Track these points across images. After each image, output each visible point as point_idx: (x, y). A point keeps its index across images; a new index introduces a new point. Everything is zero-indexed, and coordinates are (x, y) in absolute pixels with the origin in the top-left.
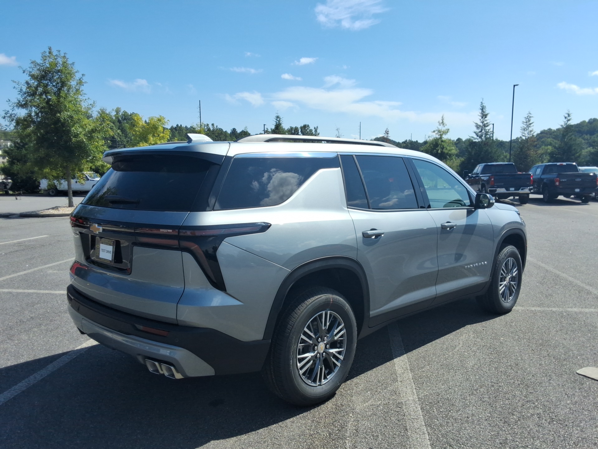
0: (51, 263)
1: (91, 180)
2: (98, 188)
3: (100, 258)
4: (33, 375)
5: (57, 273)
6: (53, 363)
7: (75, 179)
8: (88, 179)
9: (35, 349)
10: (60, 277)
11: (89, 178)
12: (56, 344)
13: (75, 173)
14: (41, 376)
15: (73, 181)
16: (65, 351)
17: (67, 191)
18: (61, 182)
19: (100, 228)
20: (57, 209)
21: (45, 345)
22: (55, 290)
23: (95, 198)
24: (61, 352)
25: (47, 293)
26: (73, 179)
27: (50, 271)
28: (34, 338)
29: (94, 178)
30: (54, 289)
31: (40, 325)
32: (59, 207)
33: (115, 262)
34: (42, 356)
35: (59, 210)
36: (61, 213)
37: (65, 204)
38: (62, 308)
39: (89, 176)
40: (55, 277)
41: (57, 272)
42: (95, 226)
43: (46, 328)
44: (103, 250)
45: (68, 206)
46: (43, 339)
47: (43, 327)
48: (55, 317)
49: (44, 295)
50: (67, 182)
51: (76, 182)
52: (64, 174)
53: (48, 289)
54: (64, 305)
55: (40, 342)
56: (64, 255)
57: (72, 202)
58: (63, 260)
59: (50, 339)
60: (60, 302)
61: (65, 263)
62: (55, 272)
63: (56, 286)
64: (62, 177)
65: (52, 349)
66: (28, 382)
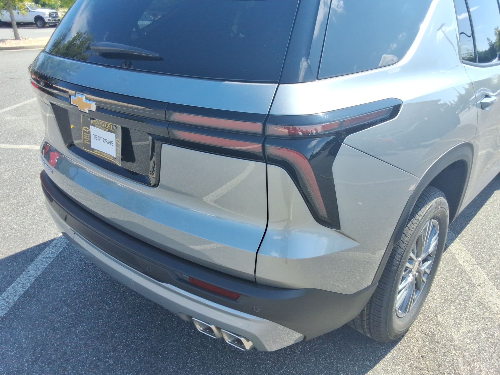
0: (8, 107)
1: (32, 11)
2: (63, 32)
3: (93, 150)
4: (12, 285)
5: (16, 120)
6: (35, 262)
7: (16, 10)
8: (30, 11)
9: (8, 237)
10: (20, 126)
11: (30, 9)
12: (32, 228)
13: (16, 4)
14: (23, 286)
15: (15, 12)
16: (47, 240)
17: (11, 22)
18: (3, 13)
19: (91, 105)
20: (4, 42)
21: (20, 230)
22: (18, 144)
23: (62, 46)
24: (41, 242)
25: (10, 149)
26: (14, 10)
27: (8, 118)
28: (4, 218)
29: (35, 9)
30: (16, 142)
31: (8, 196)
32: (6, 39)
33: (123, 160)
34: (18, 250)
35: (6, 43)
36: (9, 46)
37: (11, 37)
38: (30, 170)
39: (29, 7)
40: (14, 125)
41: (16, 118)
42: (82, 99)
43: (15, 201)
44: (96, 137)
45: (14, 39)
46: (16, 219)
47: (12, 199)
48: (25, 184)
49: (6, 151)
50: (9, 13)
51: (18, 13)
52: (5, 5)
53: (10, 143)
54: (31, 166)
55: (12, 225)
56: (20, 96)
57: (18, 35)
58: (20, 102)
59: (23, 219)
60: (26, 160)
61: (23, 106)
62: (14, 118)
63: (18, 137)
64: (3, 8)
65: (30, 236)
66: (7, 300)
